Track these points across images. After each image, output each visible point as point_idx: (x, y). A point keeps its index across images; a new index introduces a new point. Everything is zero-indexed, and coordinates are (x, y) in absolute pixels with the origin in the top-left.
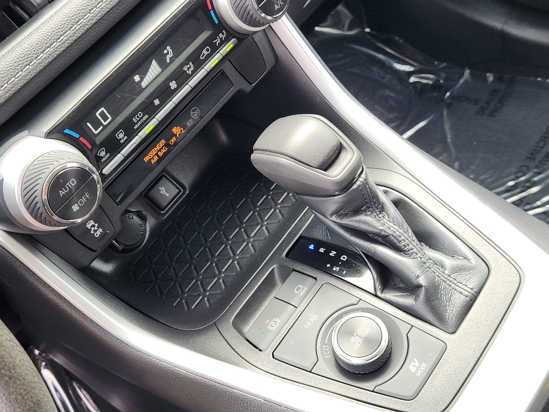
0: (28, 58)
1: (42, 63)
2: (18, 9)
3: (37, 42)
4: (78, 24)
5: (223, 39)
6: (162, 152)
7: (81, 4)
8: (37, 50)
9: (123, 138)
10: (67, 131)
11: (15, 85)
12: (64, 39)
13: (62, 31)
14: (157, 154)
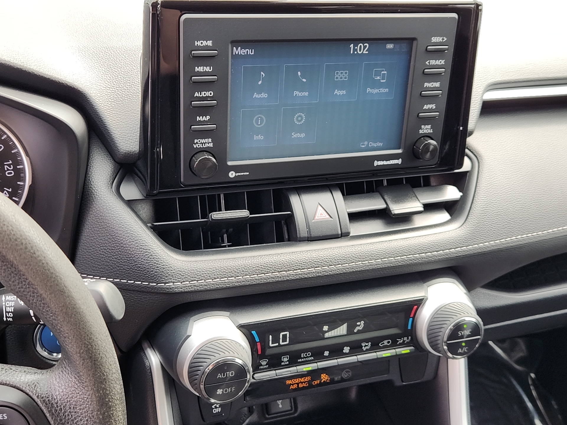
0: (268, 269)
1: (273, 278)
2: (285, 228)
3: (281, 263)
4: (316, 269)
5: (405, 342)
6: (303, 385)
7: (327, 257)
8: (277, 269)
9: (285, 362)
10: (254, 332)
11: (246, 281)
12: (299, 273)
13: (302, 267)
14: (298, 384)
